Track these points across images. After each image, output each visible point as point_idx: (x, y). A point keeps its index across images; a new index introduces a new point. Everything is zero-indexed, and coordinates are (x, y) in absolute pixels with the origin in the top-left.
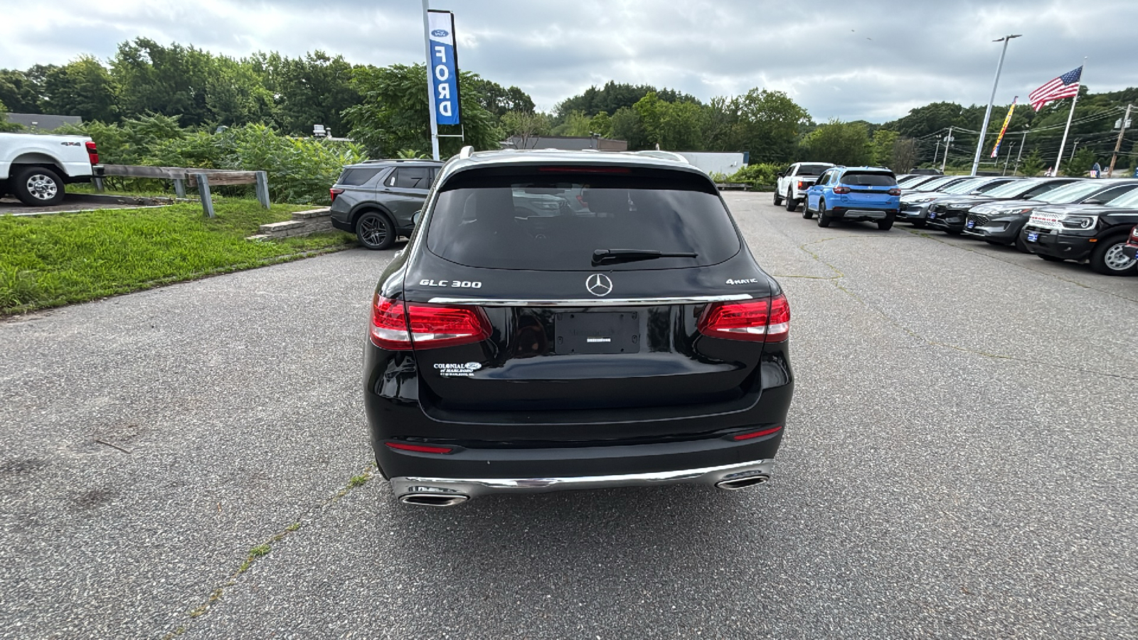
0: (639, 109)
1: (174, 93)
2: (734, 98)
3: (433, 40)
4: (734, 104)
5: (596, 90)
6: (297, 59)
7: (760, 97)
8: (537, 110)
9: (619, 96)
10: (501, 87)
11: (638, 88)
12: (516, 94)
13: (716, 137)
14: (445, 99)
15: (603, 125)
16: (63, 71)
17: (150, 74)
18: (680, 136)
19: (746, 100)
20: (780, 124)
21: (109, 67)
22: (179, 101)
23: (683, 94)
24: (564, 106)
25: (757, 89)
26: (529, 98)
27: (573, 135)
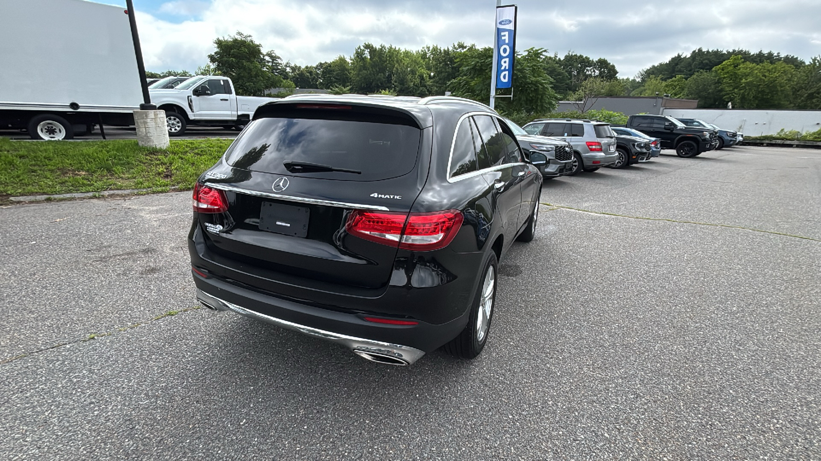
0: (722, 71)
1: (377, 75)
3: (500, 27)
5: (682, 57)
6: (446, 49)
9: (705, 61)
10: (591, 59)
12: (603, 64)
14: (505, 70)
15: (678, 87)
16: (330, 65)
17: (368, 64)
18: (763, 95)
21: (350, 61)
22: (379, 79)
23: (783, 55)
24: (648, 72)
26: (613, 66)
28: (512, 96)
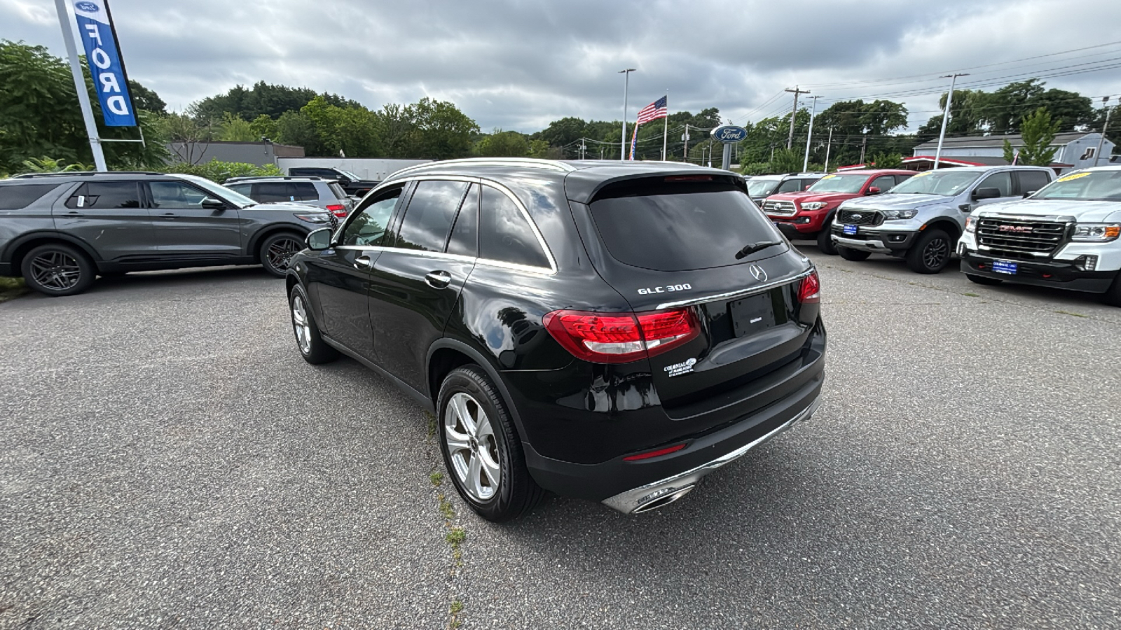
0: (309, 113)
2: (407, 106)
3: (79, 14)
4: (407, 112)
5: (243, 90)
7: (432, 107)
8: (169, 110)
9: (274, 99)
11: (295, 90)
13: (396, 144)
15: (267, 129)
18: (360, 143)
19: (419, 109)
20: (454, 134)
23: (347, 99)
24: (203, 106)
25: (428, 99)
27: (229, 139)
28: (143, 141)
